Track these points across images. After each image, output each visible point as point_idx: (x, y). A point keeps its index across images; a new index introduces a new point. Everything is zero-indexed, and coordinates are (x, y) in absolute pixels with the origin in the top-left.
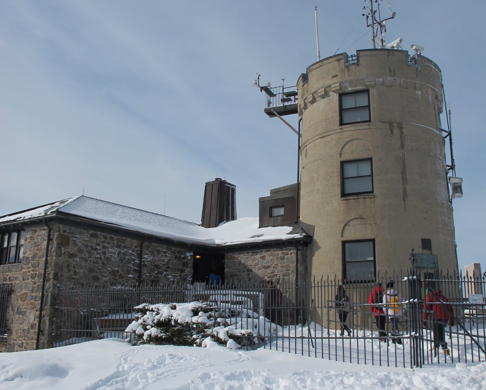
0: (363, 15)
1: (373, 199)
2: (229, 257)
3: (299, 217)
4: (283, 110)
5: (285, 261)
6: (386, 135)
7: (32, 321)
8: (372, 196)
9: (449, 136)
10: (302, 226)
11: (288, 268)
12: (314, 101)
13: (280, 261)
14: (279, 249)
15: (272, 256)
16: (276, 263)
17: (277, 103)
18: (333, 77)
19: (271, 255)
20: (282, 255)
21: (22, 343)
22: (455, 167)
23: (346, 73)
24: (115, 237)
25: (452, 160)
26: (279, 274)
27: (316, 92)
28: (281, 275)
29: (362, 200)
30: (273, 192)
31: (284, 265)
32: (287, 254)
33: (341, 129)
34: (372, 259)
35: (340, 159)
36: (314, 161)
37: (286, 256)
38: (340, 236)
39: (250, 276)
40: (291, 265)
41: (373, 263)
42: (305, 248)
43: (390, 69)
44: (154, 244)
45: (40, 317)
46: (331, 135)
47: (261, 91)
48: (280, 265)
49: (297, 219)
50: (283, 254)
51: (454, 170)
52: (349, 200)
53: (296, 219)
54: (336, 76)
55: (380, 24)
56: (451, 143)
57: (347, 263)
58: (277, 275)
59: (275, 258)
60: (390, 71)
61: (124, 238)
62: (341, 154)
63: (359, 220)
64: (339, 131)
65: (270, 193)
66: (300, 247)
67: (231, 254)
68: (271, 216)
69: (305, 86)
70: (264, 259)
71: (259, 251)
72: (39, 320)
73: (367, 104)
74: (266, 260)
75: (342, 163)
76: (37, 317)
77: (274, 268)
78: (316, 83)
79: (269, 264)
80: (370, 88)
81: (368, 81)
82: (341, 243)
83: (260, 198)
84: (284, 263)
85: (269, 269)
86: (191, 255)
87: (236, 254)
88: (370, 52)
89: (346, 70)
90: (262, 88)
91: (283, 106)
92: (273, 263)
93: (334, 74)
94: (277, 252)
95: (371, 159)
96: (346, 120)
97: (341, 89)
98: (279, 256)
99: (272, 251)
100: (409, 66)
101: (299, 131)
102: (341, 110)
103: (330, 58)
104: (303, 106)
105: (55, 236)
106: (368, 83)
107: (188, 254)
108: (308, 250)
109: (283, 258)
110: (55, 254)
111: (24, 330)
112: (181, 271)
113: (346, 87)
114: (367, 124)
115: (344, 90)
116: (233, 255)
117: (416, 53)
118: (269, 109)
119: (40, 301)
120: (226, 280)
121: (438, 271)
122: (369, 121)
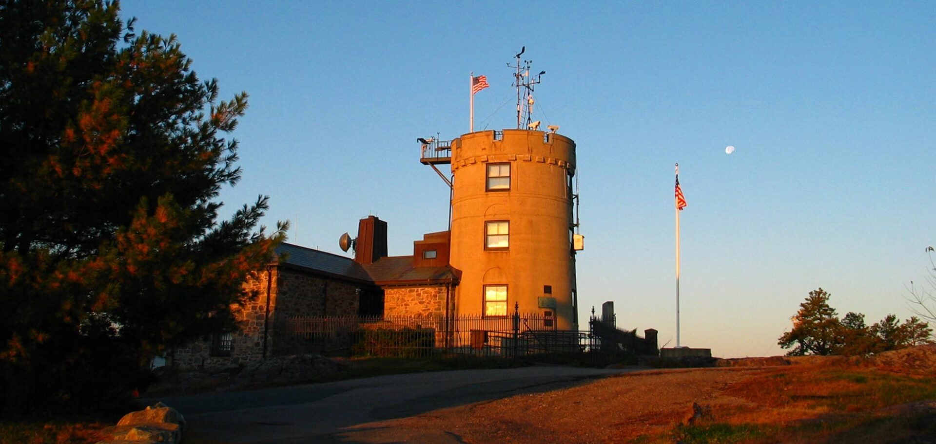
1: (508, 254)
2: (388, 292)
3: (449, 261)
4: (436, 160)
5: (438, 298)
6: (522, 203)
7: (256, 340)
8: (508, 252)
10: (451, 270)
11: (440, 304)
12: (464, 165)
13: (433, 298)
16: (430, 300)
17: (431, 154)
18: (483, 149)
19: (426, 292)
21: (247, 357)
22: (580, 225)
23: (493, 148)
24: (309, 279)
25: (578, 219)
27: (468, 159)
29: (500, 254)
30: (426, 236)
32: (440, 293)
33: (487, 194)
34: (506, 299)
35: (485, 220)
36: (464, 217)
37: (438, 295)
38: (482, 281)
39: (408, 309)
40: (442, 302)
41: (506, 303)
42: (454, 287)
43: (528, 148)
44: (333, 283)
45: (265, 337)
46: (478, 197)
47: (418, 141)
48: (432, 301)
50: (435, 292)
51: (578, 228)
52: (490, 254)
53: (447, 263)
54: (485, 149)
56: (578, 204)
57: (486, 302)
58: (429, 309)
59: (429, 295)
60: (529, 150)
61: (315, 279)
62: (485, 215)
63: (497, 269)
65: (424, 237)
66: (450, 287)
67: (390, 290)
68: (425, 258)
69: (459, 150)
70: (420, 296)
71: (416, 289)
72: (263, 340)
73: (508, 175)
74: (421, 297)
75: (487, 223)
76: (262, 338)
77: (428, 303)
78: (468, 151)
79: (424, 300)
80: (512, 162)
81: (511, 156)
82: (482, 286)
83: (415, 242)
84: (436, 300)
85: (424, 304)
86: (358, 291)
87: (396, 290)
88: (513, 132)
89: (493, 145)
90: (418, 139)
91: (436, 157)
92: (427, 299)
93: (483, 147)
94: (431, 291)
95: (508, 221)
96: (492, 187)
97: (488, 161)
98: (432, 294)
99: (426, 289)
100: (544, 144)
101: (451, 183)
102: (488, 178)
103: (481, 132)
104: (456, 167)
105: (274, 279)
106: (510, 158)
107: (357, 289)
108: (456, 290)
109: (435, 296)
110: (275, 292)
111: (247, 347)
112: (351, 304)
113: (493, 160)
114: (508, 192)
115: (490, 161)
116: (392, 292)
117: (551, 132)
118: (423, 158)
119: (263, 326)
120: (386, 312)
121: (555, 310)
122: (509, 190)
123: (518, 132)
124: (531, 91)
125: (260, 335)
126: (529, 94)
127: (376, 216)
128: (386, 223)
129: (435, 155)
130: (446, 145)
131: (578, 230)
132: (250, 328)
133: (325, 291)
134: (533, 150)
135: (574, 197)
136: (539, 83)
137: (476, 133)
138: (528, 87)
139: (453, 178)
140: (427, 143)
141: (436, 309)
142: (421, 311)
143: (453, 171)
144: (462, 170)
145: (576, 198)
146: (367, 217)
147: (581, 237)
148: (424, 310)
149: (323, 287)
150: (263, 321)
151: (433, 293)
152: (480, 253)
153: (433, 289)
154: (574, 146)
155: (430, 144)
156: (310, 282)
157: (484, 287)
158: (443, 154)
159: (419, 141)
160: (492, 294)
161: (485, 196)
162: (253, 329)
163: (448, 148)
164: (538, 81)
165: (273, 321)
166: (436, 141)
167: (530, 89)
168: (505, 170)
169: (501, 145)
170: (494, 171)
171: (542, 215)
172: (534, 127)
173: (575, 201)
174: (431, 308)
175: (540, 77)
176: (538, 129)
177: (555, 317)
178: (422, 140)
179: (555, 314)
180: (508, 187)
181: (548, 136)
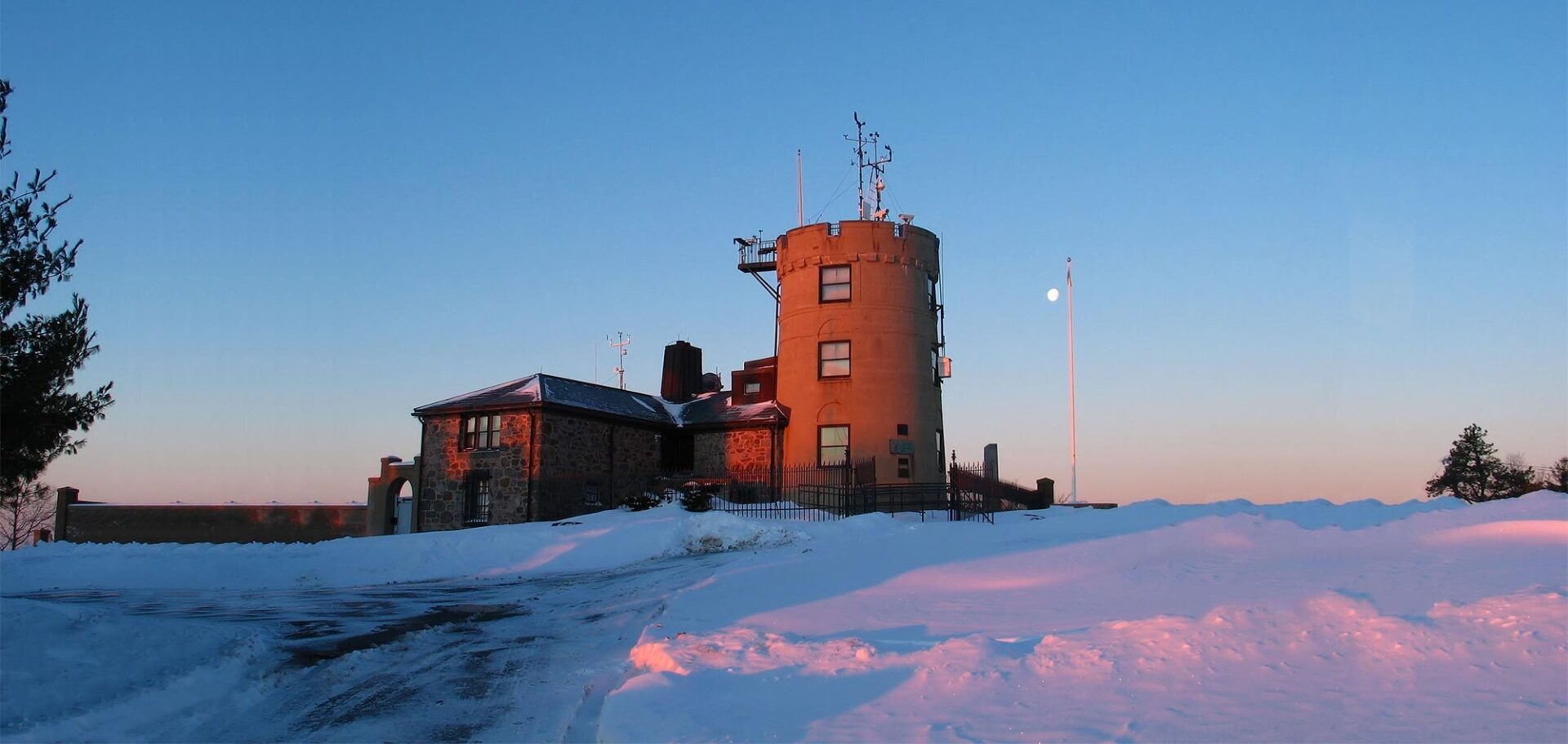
0: (864, 124)
1: (850, 384)
2: (698, 438)
3: (776, 392)
4: (759, 266)
5: (761, 443)
6: (865, 316)
8: (850, 381)
11: (763, 452)
12: (792, 270)
13: (756, 444)
16: (750, 446)
17: (753, 258)
18: (815, 248)
19: (746, 437)
22: (945, 344)
24: (588, 423)
25: (943, 337)
27: (796, 261)
28: (755, 459)
29: (838, 384)
30: (746, 365)
31: (759, 447)
32: (763, 437)
33: (821, 306)
34: (847, 444)
35: (818, 340)
36: (794, 337)
37: (760, 439)
38: (816, 419)
39: (723, 459)
40: (766, 448)
41: (847, 448)
42: (781, 431)
44: (622, 427)
45: (529, 501)
46: (810, 312)
47: (735, 243)
48: (754, 448)
49: (774, 398)
50: (757, 437)
51: (943, 348)
52: (826, 384)
53: (773, 393)
54: (817, 247)
56: (942, 317)
57: (822, 448)
58: (750, 459)
59: (750, 440)
60: (875, 246)
61: (596, 423)
62: (818, 335)
63: (836, 404)
65: (744, 366)
66: (776, 431)
67: (700, 435)
68: (745, 392)
69: (785, 251)
71: (733, 433)
72: (527, 504)
73: (848, 281)
74: (739, 443)
75: (820, 344)
76: (525, 501)
77: (748, 451)
78: (796, 252)
79: (743, 447)
80: (852, 263)
81: (852, 256)
82: (816, 428)
83: (734, 373)
84: (759, 445)
85: (742, 453)
86: (658, 438)
87: (707, 436)
88: (854, 224)
89: (828, 242)
90: (735, 240)
91: (772, 260)
92: (747, 447)
93: (815, 246)
94: (752, 435)
95: (849, 341)
96: (827, 297)
97: (821, 263)
98: (754, 440)
99: (746, 433)
100: (896, 238)
101: (777, 293)
102: (821, 286)
103: (813, 225)
104: (781, 273)
105: (539, 424)
106: (851, 259)
107: (656, 436)
108: (785, 435)
109: (757, 442)
110: (540, 441)
111: (508, 514)
112: (648, 454)
113: (827, 261)
114: (847, 304)
115: (825, 264)
116: (703, 437)
117: (904, 222)
118: (743, 263)
119: (527, 486)
120: (696, 463)
121: (913, 456)
122: (849, 300)
123: (860, 224)
125: (523, 498)
126: (877, 176)
127: (686, 341)
128: (701, 350)
129: (757, 260)
130: (770, 246)
131: (943, 351)
132: (510, 489)
133: (611, 437)
134: (880, 246)
135: (938, 308)
136: (890, 161)
137: (805, 227)
138: (877, 167)
139: (780, 288)
140: (747, 244)
141: (758, 459)
142: (740, 462)
143: (779, 279)
144: (789, 276)
145: (941, 310)
146: (675, 343)
147: (948, 360)
148: (743, 461)
149: (609, 433)
150: (526, 479)
151: (755, 438)
152: (813, 386)
153: (754, 432)
154: (937, 242)
155: (751, 245)
156: (590, 427)
157: (819, 428)
158: (768, 258)
160: (828, 436)
161: (818, 309)
162: (514, 491)
163: (774, 249)
165: (538, 479)
166: (759, 241)
167: (880, 169)
168: (844, 275)
169: (837, 242)
170: (830, 276)
172: (881, 216)
173: (939, 313)
174: (752, 457)
175: (891, 153)
176: (886, 220)
177: (913, 466)
178: (740, 241)
179: (913, 461)
180: (848, 297)
181: (901, 228)
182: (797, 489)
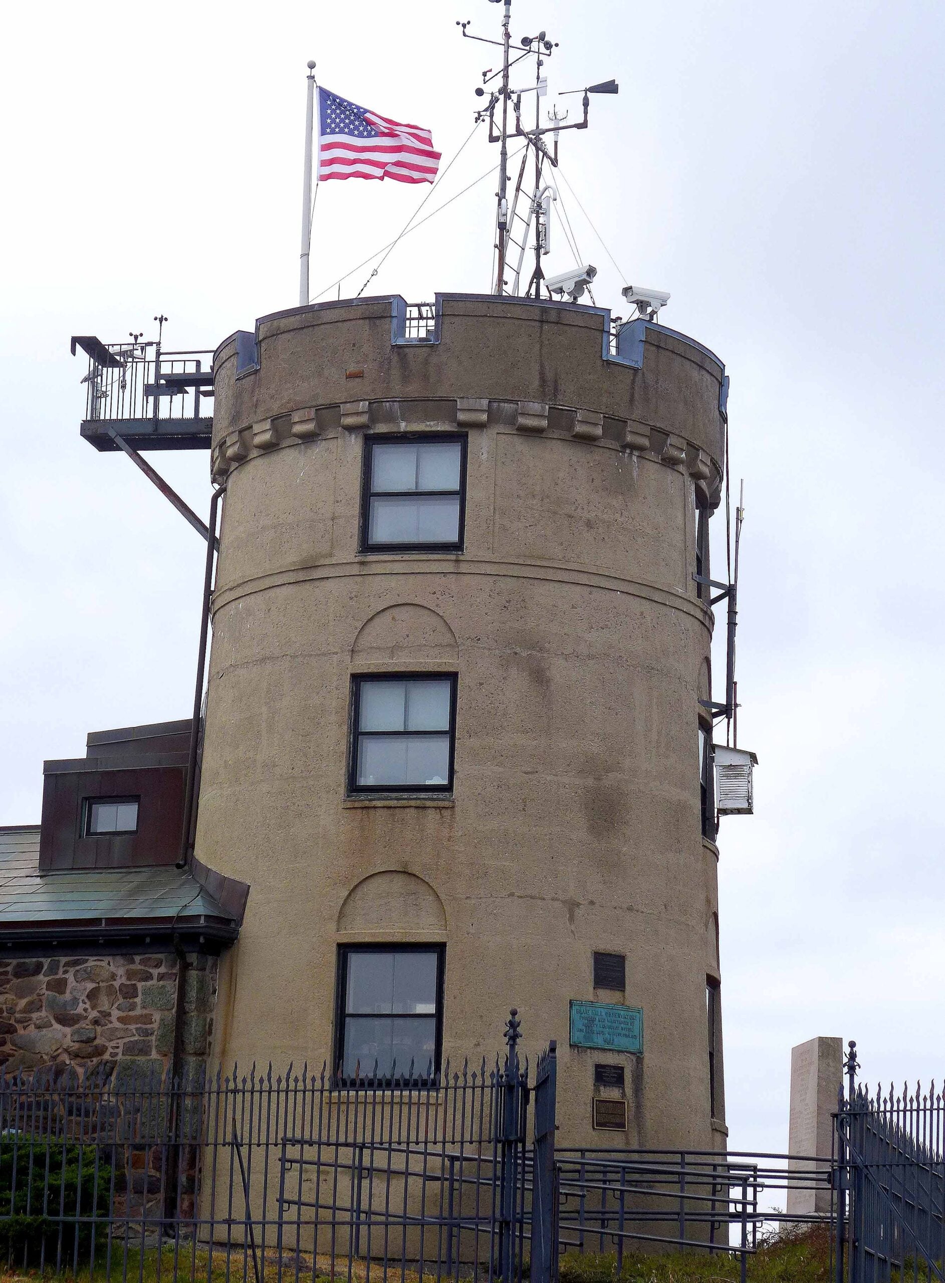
1: (446, 813)
3: (193, 846)
5: (138, 1000)
6: (509, 602)
8: (446, 804)
9: (727, 599)
10: (203, 882)
11: (149, 1026)
13: (121, 1000)
14: (118, 958)
15: (93, 981)
16: (106, 1008)
17: (130, 405)
18: (350, 376)
19: (89, 976)
20: (129, 979)
22: (738, 709)
23: (393, 372)
25: (731, 686)
26: (113, 1044)
27: (284, 417)
28: (120, 1051)
29: (413, 812)
30: (96, 742)
31: (132, 1013)
32: (149, 977)
33: (362, 563)
34: (431, 1009)
35: (350, 666)
36: (264, 660)
37: (140, 985)
38: (332, 926)
39: (7, 1049)
40: (157, 1016)
41: (433, 1022)
42: (210, 960)
43: (542, 375)
46: (327, 578)
47: (73, 352)
48: (117, 1014)
49: (186, 849)
50: (130, 975)
51: (732, 720)
52: (372, 812)
53: (181, 851)
54: (359, 375)
55: (535, 139)
56: (732, 625)
57: (348, 1020)
59: (103, 987)
60: (543, 384)
62: (353, 653)
63: (399, 881)
64: (356, 570)
65: (88, 746)
66: (193, 958)
68: (89, 833)
69: (247, 383)
70: (62, 992)
71: (46, 962)
73: (456, 486)
75: (358, 684)
77: (96, 1022)
78: (287, 387)
79: (80, 1011)
80: (471, 432)
81: (467, 409)
82: (335, 951)
83: (47, 763)
84: (133, 1007)
85: (75, 1030)
88: (477, 307)
89: (395, 358)
90: (75, 340)
91: (150, 415)
92: (93, 1007)
93: (352, 368)
94: (112, 968)
95: (449, 678)
96: (381, 533)
97: (372, 424)
98: (117, 984)
99: (92, 961)
100: (608, 362)
102: (368, 495)
103: (346, 303)
104: (232, 453)
106: (465, 418)
109: (129, 992)
113: (391, 421)
114: (450, 558)
115: (382, 428)
117: (637, 315)
118: (97, 420)
121: (639, 1060)
122: (457, 547)
124: (547, 162)
129: (144, 409)
130: (191, 369)
134: (560, 385)
135: (715, 592)
136: (583, 125)
137: (324, 306)
138: (538, 145)
139: (220, 501)
140: (111, 360)
141: (129, 1050)
142: (65, 1059)
143: (219, 478)
144: (257, 468)
145: (726, 600)
147: (741, 761)
148: (77, 1055)
151: (121, 979)
152: (329, 813)
153: (120, 960)
154: (721, 382)
155: (126, 363)
157: (345, 953)
159: (78, 347)
161: (354, 572)
163: (201, 383)
164: (581, 120)
166: (151, 353)
167: (545, 154)
168: (442, 467)
169: (426, 362)
170: (397, 471)
171: (590, 657)
173: (720, 610)
174: (110, 1045)
175: (586, 103)
177: (638, 1090)
178: (92, 345)
179: (638, 1077)
180: (455, 538)
181: (626, 328)
182: (275, 1153)
